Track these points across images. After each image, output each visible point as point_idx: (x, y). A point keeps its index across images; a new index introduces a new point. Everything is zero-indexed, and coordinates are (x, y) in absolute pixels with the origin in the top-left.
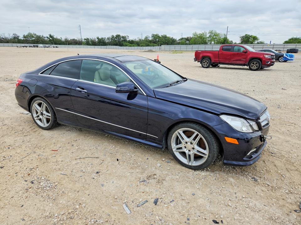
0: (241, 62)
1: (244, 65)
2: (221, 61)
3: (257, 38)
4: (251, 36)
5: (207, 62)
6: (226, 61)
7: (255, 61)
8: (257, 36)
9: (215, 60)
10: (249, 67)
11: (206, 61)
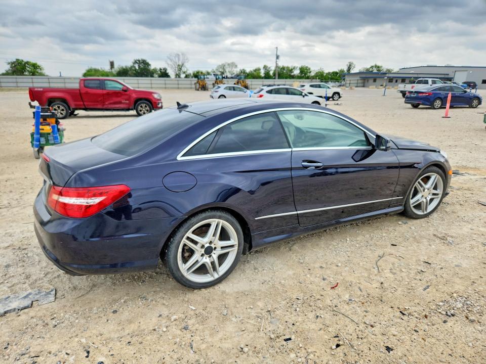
0: (122, 106)
1: (128, 110)
2: (87, 105)
3: (39, 67)
4: (27, 63)
5: (62, 108)
6: (97, 105)
7: (143, 103)
8: (38, 64)
9: (76, 105)
10: (137, 112)
11: (59, 107)
